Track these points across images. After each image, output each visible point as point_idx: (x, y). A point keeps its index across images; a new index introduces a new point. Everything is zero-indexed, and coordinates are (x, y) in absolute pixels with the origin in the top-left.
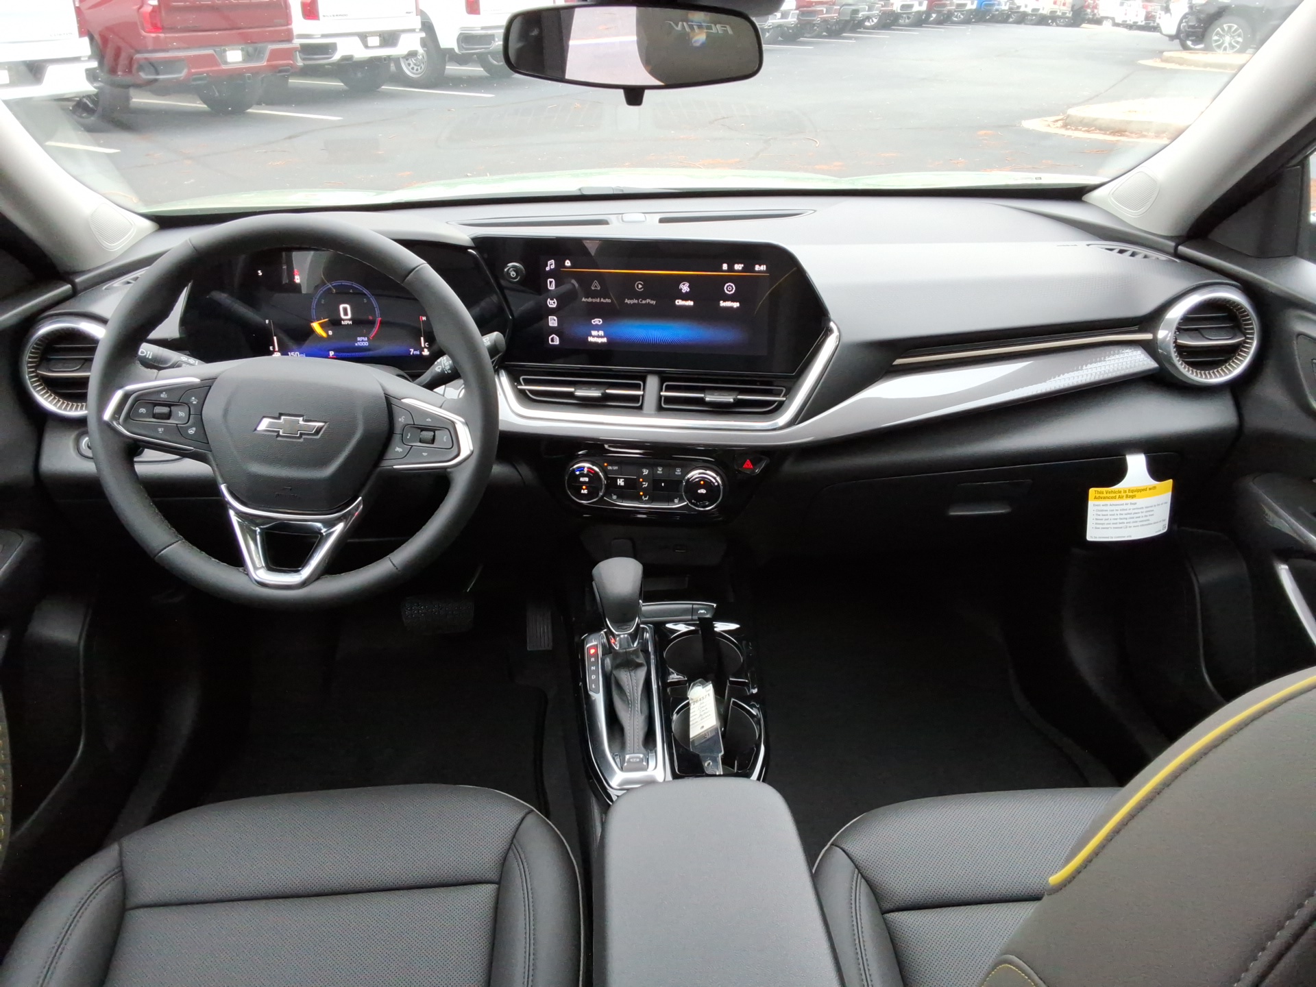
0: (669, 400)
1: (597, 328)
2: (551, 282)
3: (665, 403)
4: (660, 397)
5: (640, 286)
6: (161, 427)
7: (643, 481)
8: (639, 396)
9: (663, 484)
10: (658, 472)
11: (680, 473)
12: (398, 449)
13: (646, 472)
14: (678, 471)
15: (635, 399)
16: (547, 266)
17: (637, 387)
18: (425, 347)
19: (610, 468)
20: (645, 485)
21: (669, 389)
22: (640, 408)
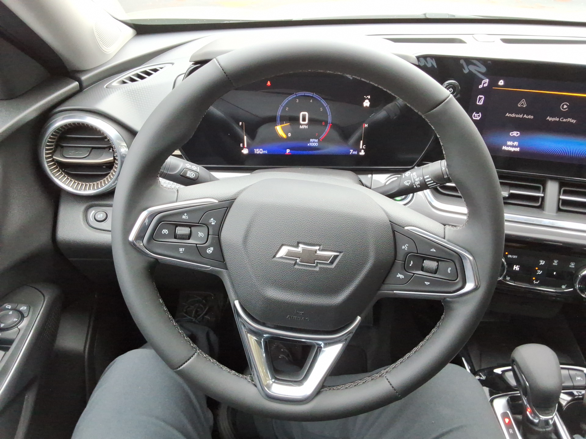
0: (566, 203)
1: (514, 139)
2: (480, 98)
3: (563, 204)
4: (559, 199)
5: (565, 107)
6: (182, 247)
7: (538, 270)
8: (538, 197)
9: (555, 273)
10: (554, 264)
11: (574, 267)
12: (400, 276)
13: (542, 263)
14: (573, 264)
15: (535, 199)
16: (481, 84)
17: (537, 189)
18: (363, 149)
19: (510, 256)
20: (540, 272)
21: (566, 193)
22: (541, 207)
